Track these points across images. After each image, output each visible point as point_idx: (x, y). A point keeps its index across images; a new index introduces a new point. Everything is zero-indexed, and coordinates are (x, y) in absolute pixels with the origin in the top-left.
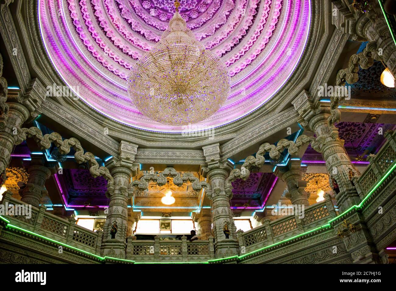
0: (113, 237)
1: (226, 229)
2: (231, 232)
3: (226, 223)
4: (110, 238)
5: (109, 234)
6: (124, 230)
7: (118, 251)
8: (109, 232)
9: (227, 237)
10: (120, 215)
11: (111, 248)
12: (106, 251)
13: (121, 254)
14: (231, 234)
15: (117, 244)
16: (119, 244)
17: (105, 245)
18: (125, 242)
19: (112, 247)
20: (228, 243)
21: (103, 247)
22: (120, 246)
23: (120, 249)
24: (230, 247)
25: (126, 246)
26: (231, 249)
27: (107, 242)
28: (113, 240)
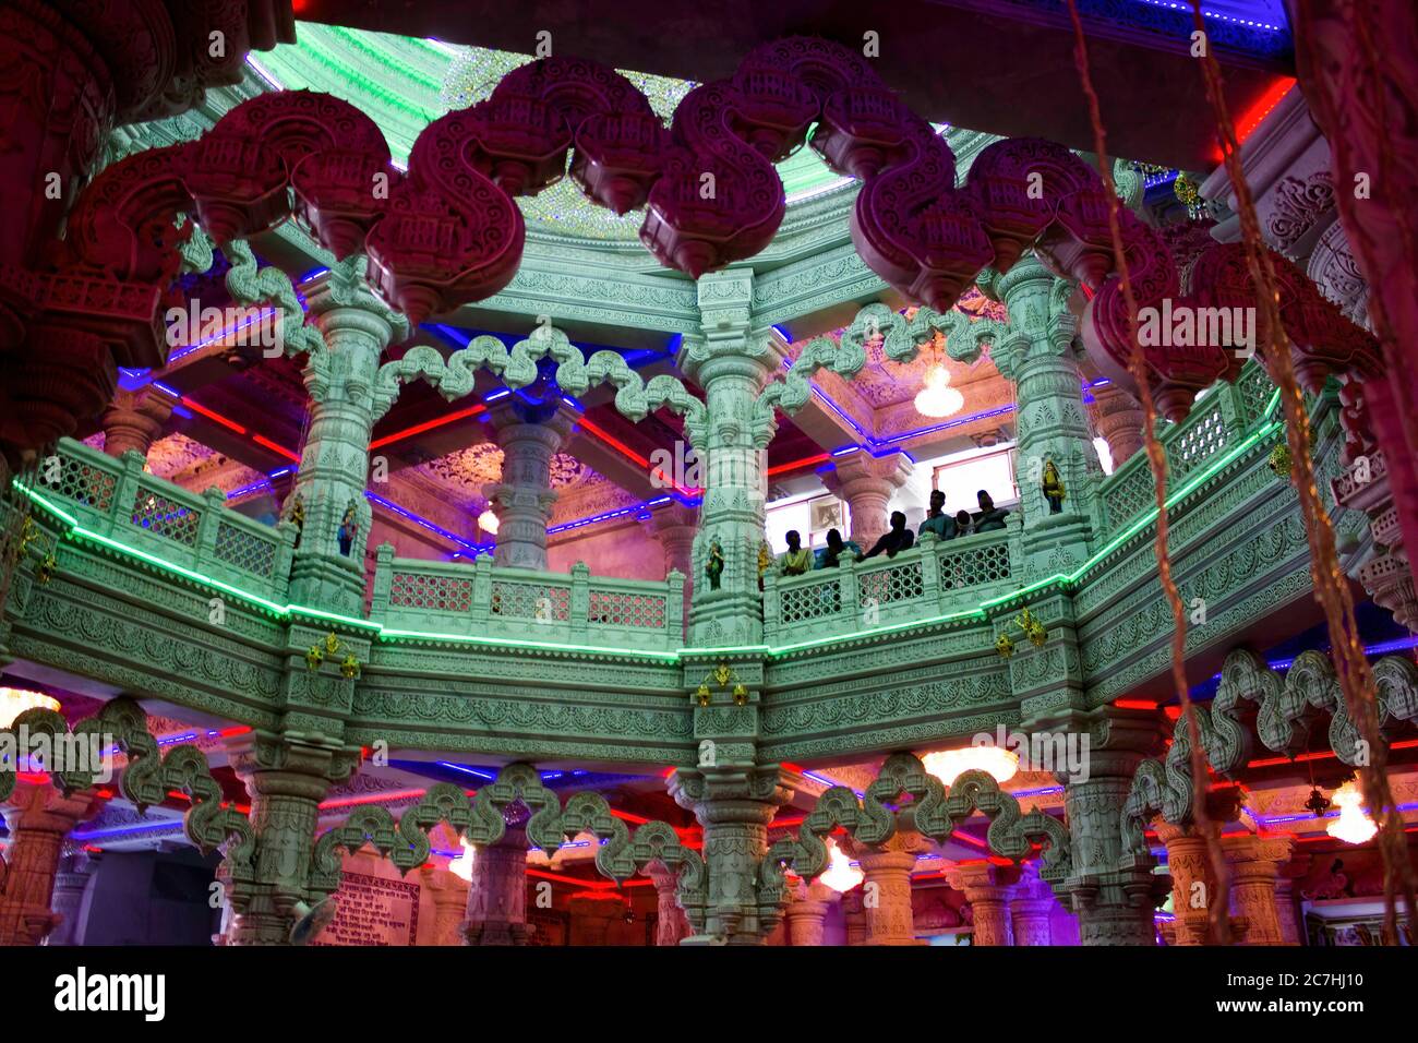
0: (716, 584)
1: (1051, 480)
2: (1067, 486)
3: (1049, 458)
4: (706, 590)
5: (704, 578)
6: (743, 556)
7: (728, 624)
8: (704, 571)
9: (1056, 507)
10: (728, 512)
11: (709, 619)
12: (699, 629)
13: (739, 630)
15: (725, 602)
16: (732, 601)
17: (698, 613)
19: (714, 614)
20: (1057, 530)
21: (688, 622)
22: (735, 606)
23: (736, 615)
24: (1063, 544)
25: (761, 601)
26: (1067, 547)
27: (701, 602)
28: (717, 592)
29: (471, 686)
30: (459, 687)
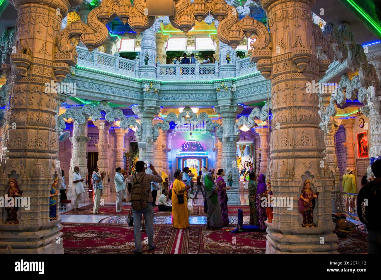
0: (146, 63)
1: (228, 57)
2: (231, 59)
3: (228, 52)
4: (144, 64)
5: (143, 62)
6: (153, 58)
7: (150, 73)
8: (143, 60)
9: (228, 62)
10: (150, 46)
11: (145, 71)
12: (142, 73)
13: (153, 75)
14: (231, 60)
15: (149, 68)
16: (151, 68)
17: (141, 69)
18: (155, 66)
19: (146, 70)
20: (228, 67)
21: (140, 71)
22: (151, 69)
23: (152, 71)
24: (230, 70)
25: (156, 69)
26: (230, 71)
27: (142, 67)
28: (147, 65)
29: (97, 81)
30: (94, 81)
